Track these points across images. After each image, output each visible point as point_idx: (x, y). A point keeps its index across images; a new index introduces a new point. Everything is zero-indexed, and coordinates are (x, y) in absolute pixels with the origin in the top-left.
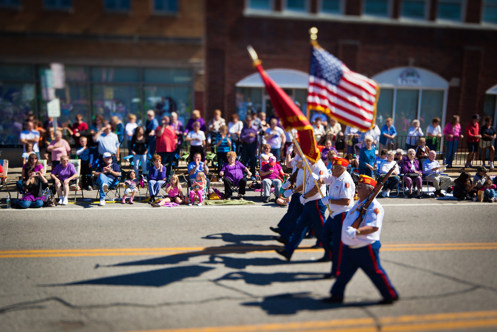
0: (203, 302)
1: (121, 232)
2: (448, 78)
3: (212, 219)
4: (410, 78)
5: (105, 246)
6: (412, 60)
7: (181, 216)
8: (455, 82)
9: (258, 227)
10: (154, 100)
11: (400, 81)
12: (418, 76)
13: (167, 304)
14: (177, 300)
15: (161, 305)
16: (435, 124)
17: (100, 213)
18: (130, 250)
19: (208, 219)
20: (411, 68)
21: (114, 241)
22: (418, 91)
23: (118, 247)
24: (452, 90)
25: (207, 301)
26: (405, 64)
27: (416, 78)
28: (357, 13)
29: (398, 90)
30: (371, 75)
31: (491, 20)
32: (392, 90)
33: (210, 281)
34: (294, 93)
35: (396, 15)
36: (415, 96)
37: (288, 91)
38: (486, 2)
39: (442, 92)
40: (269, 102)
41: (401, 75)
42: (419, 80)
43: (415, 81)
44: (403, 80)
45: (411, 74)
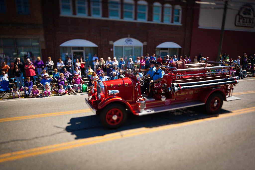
0: (52, 135)
1: (13, 110)
2: (143, 42)
3: (54, 102)
5: (6, 117)
6: (129, 35)
7: (40, 102)
8: (145, 43)
9: (73, 103)
10: (23, 53)
11: (125, 43)
12: (132, 41)
13: (37, 138)
14: (41, 135)
15: (34, 139)
17: (2, 104)
18: (18, 117)
19: (52, 102)
20: (129, 38)
21: (10, 115)
22: (132, 47)
23: (12, 117)
24: (144, 46)
25: (54, 134)
26: (126, 37)
27: (131, 42)
28: (107, 17)
29: (125, 47)
30: (114, 41)
31: (156, 20)
32: (123, 47)
33: (55, 126)
34: (84, 49)
35: (122, 18)
36: (131, 49)
37: (82, 48)
38: (154, 13)
39: (141, 47)
40: (74, 53)
41: (126, 41)
42: (132, 43)
43: (131, 43)
44: (126, 43)
45: (129, 41)
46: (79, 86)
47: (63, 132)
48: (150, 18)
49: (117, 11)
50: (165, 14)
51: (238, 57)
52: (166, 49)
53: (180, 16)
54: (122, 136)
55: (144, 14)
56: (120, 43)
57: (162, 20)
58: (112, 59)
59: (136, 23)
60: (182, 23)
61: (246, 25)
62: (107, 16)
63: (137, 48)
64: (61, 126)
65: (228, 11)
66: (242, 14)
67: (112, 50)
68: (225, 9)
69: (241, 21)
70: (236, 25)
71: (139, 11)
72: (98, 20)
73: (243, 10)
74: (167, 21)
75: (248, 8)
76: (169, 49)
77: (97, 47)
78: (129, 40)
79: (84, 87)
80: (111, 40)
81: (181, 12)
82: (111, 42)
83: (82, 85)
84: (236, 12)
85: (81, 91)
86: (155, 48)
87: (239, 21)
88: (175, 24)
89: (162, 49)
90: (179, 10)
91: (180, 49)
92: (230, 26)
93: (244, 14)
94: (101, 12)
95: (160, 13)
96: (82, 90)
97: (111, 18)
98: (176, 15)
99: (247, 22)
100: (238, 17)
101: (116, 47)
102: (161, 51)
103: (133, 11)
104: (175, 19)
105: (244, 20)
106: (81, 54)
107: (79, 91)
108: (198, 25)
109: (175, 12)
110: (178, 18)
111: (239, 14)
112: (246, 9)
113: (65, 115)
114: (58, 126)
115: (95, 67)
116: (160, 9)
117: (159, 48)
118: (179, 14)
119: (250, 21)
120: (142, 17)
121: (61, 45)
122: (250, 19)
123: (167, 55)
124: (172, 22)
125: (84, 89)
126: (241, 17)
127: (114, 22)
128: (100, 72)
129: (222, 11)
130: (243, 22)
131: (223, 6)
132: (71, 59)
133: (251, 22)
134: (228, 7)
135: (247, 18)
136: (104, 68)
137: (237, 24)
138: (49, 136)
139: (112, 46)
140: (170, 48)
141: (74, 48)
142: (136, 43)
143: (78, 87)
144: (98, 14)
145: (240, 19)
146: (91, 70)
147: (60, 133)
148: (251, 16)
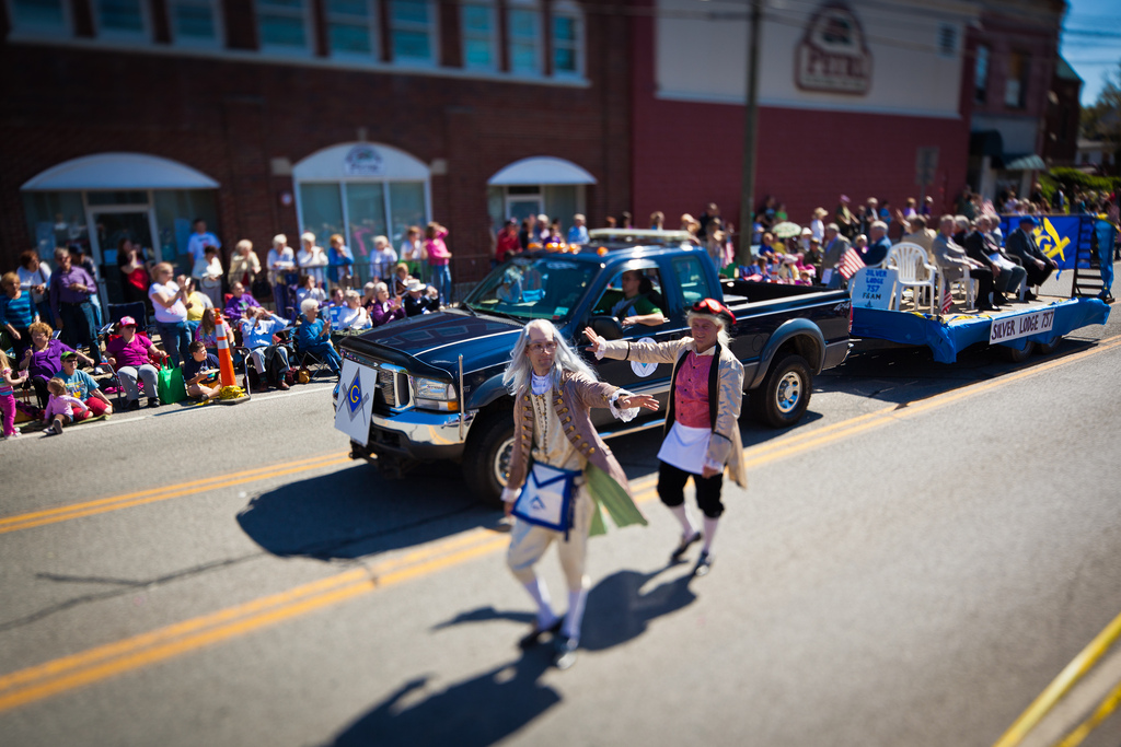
0: (32, 619)
2: (427, 159)
3: (19, 461)
4: (365, 162)
6: (362, 132)
8: (440, 166)
9: (124, 459)
11: (347, 167)
12: (378, 159)
19: (11, 463)
20: (364, 146)
22: (380, 185)
24: (436, 181)
25: (42, 614)
26: (347, 136)
27: (372, 162)
29: (350, 186)
30: (296, 158)
31: (479, 63)
32: (336, 186)
33: (40, 576)
34: (151, 197)
35: (323, 51)
36: (377, 192)
37: (138, 196)
38: (468, 30)
39: (420, 186)
40: (101, 219)
41: (349, 159)
42: (381, 166)
43: (374, 168)
44: (353, 166)
45: (365, 155)
46: (141, 376)
47: (88, 598)
48: (452, 53)
49: (297, 22)
50: (515, 36)
51: (815, 214)
52: (532, 189)
53: (580, 46)
54: (374, 580)
55: (424, 34)
56: (327, 166)
57: (505, 65)
58: (295, 243)
59: (386, 79)
60: (588, 76)
61: (838, 82)
63: (405, 190)
65: (767, 28)
66: (818, 40)
67: (287, 199)
68: (755, 18)
69: (819, 66)
70: (801, 87)
71: (398, 23)
72: (210, 65)
73: (823, 24)
74: (526, 69)
75: (839, 15)
76: (542, 191)
77: (215, 191)
78: (363, 151)
80: (280, 154)
81: (579, 28)
82: (280, 166)
83: (159, 370)
84: (796, 33)
85: (151, 400)
86: (482, 185)
87: (811, 70)
88: (562, 79)
89: (516, 189)
90: (570, 22)
91: (589, 188)
92: (778, 89)
93: (829, 38)
94: (218, 23)
95: (493, 31)
96: (157, 394)
97: (271, 53)
98: (560, 43)
99: (837, 73)
100: (805, 52)
101: (306, 186)
102: (511, 199)
103: (372, 20)
104: (559, 58)
105: (827, 63)
106: (140, 222)
108: (651, 84)
109: (558, 29)
110: (571, 54)
111: (806, 40)
112: (835, 22)
113: (88, 519)
114: (61, 572)
116: (493, 16)
117: (500, 189)
118: (572, 37)
119: (850, 69)
120: (417, 49)
121: (30, 185)
122: (850, 60)
124: (548, 71)
126: (816, 53)
127: (285, 72)
128: (241, 305)
129: (741, 29)
130: (826, 72)
131: (745, 8)
133: (856, 70)
134: (766, 10)
135: (838, 56)
136: (260, 289)
137: (804, 81)
138: (19, 623)
139: (287, 183)
140: (547, 186)
141: (98, 197)
142: (398, 167)
143: (139, 379)
144: (206, 32)
145: (813, 59)
147: (73, 602)
148: (852, 50)
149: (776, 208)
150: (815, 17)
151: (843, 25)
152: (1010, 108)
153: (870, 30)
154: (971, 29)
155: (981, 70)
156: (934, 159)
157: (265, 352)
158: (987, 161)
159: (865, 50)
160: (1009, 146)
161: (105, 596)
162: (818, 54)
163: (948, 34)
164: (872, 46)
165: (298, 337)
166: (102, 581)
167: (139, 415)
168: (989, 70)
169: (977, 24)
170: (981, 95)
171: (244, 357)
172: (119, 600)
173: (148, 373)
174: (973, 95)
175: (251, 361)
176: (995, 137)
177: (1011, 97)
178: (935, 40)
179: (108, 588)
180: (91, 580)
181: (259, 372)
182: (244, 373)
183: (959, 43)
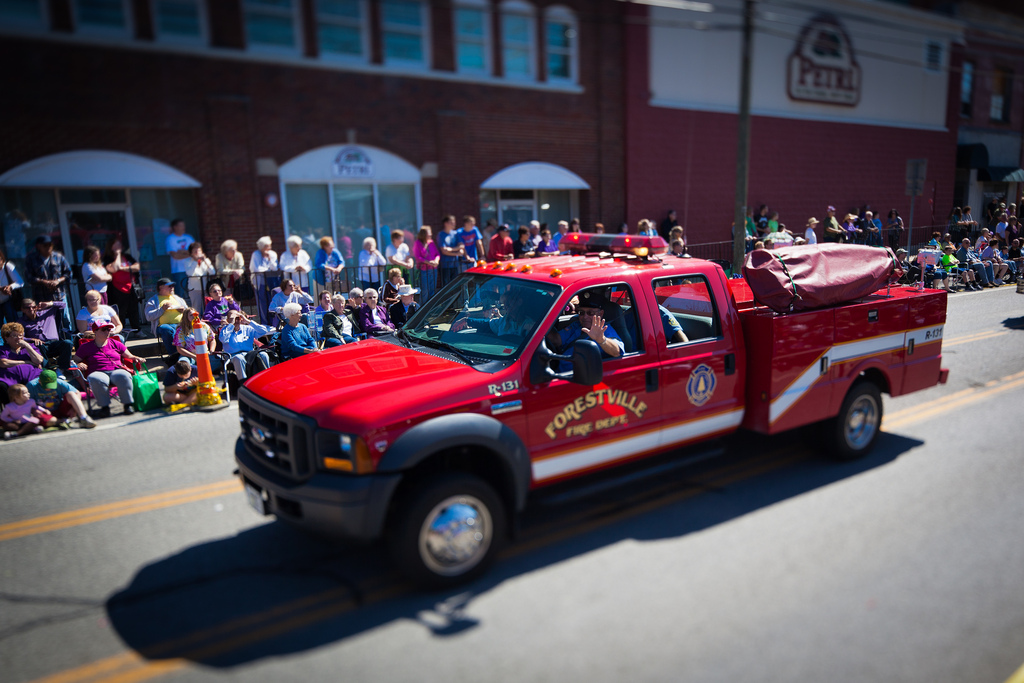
2: (418, 164)
4: (354, 164)
6: (351, 134)
8: (431, 170)
9: (92, 469)
11: (336, 168)
12: (368, 161)
16: (396, 241)
20: (353, 147)
22: (371, 187)
24: (426, 183)
26: (338, 139)
27: (363, 164)
29: (336, 186)
30: (281, 160)
31: (472, 67)
32: (325, 187)
34: (128, 196)
35: (312, 51)
36: (366, 194)
37: (115, 194)
38: (461, 34)
39: (411, 188)
40: (75, 217)
41: (337, 160)
42: (371, 168)
43: (362, 170)
44: (341, 168)
45: (356, 157)
46: (114, 381)
47: (48, 620)
48: (444, 56)
49: (287, 21)
50: (509, 40)
51: (808, 223)
52: (526, 194)
53: (573, 52)
55: (417, 37)
57: (498, 69)
58: (280, 246)
59: (378, 79)
60: (582, 82)
61: (829, 94)
62: (240, 45)
63: (393, 193)
64: (31, 592)
65: (758, 39)
66: (808, 52)
67: (272, 200)
68: (748, 30)
69: (810, 78)
70: (792, 98)
71: (389, 25)
72: (194, 62)
73: (813, 37)
74: (520, 73)
75: (829, 29)
76: (535, 195)
77: (196, 190)
78: (352, 152)
79: (145, 386)
80: (265, 155)
81: (573, 34)
82: (266, 166)
83: (133, 374)
84: (788, 46)
85: (126, 406)
86: (474, 188)
87: (802, 82)
88: (555, 84)
89: (508, 194)
90: (565, 28)
91: (582, 192)
92: (770, 99)
93: (819, 51)
94: (203, 21)
95: (486, 37)
96: (132, 400)
97: (258, 52)
98: (553, 49)
99: (828, 85)
100: (796, 63)
101: (290, 186)
102: (504, 205)
103: (364, 22)
104: (552, 65)
105: (818, 75)
106: (116, 222)
107: (116, 405)
108: (646, 94)
109: (552, 36)
110: (565, 59)
111: (798, 52)
112: (823, 35)
114: (18, 591)
115: (194, 285)
116: (486, 21)
117: (493, 193)
118: (566, 43)
119: (840, 81)
120: (409, 52)
122: (840, 71)
123: (532, 219)
124: (542, 77)
125: (146, 395)
126: (807, 65)
127: (273, 71)
128: (220, 308)
129: (736, 37)
130: (817, 84)
131: (737, 20)
132: (59, 248)
133: (845, 82)
134: (757, 22)
135: (829, 69)
136: (241, 289)
137: (795, 93)
139: (273, 184)
140: (540, 191)
141: (71, 194)
142: (388, 169)
143: (111, 384)
144: (192, 30)
145: (804, 71)
146: (175, 302)
147: (30, 625)
148: (843, 63)
149: (769, 217)
150: (806, 31)
151: (834, 39)
152: (995, 121)
153: (859, 44)
154: (955, 45)
155: (966, 86)
156: (923, 171)
157: (246, 357)
158: (973, 173)
159: (854, 63)
160: (995, 159)
161: (65, 618)
162: (808, 67)
163: (934, 49)
164: (860, 59)
165: (280, 342)
166: (63, 601)
167: (110, 423)
168: (973, 85)
169: (961, 41)
170: (967, 109)
171: (223, 362)
172: (82, 622)
173: (121, 378)
174: (958, 109)
175: (231, 366)
176: (981, 150)
177: (996, 113)
178: (922, 55)
179: (70, 609)
180: (52, 600)
181: (239, 378)
182: (224, 379)
183: (944, 58)
